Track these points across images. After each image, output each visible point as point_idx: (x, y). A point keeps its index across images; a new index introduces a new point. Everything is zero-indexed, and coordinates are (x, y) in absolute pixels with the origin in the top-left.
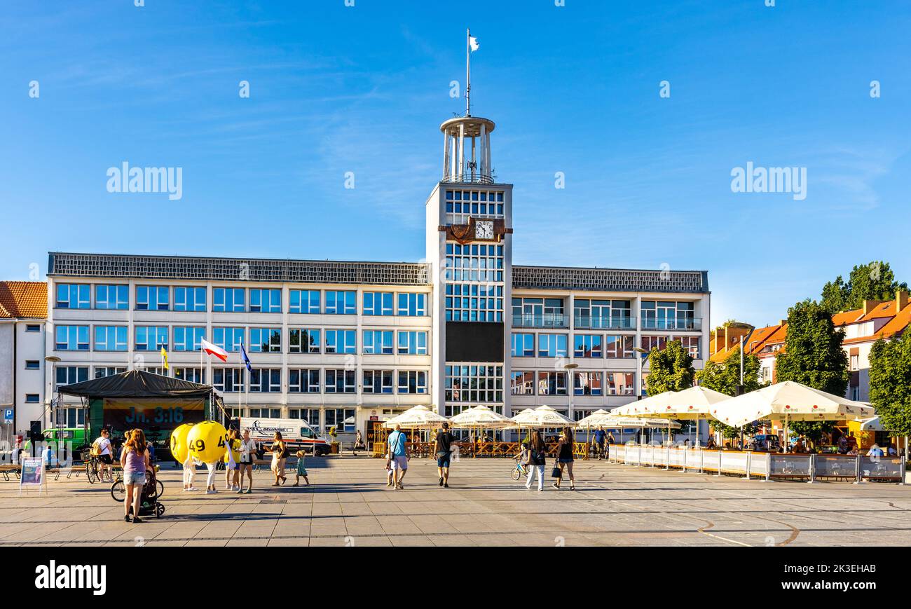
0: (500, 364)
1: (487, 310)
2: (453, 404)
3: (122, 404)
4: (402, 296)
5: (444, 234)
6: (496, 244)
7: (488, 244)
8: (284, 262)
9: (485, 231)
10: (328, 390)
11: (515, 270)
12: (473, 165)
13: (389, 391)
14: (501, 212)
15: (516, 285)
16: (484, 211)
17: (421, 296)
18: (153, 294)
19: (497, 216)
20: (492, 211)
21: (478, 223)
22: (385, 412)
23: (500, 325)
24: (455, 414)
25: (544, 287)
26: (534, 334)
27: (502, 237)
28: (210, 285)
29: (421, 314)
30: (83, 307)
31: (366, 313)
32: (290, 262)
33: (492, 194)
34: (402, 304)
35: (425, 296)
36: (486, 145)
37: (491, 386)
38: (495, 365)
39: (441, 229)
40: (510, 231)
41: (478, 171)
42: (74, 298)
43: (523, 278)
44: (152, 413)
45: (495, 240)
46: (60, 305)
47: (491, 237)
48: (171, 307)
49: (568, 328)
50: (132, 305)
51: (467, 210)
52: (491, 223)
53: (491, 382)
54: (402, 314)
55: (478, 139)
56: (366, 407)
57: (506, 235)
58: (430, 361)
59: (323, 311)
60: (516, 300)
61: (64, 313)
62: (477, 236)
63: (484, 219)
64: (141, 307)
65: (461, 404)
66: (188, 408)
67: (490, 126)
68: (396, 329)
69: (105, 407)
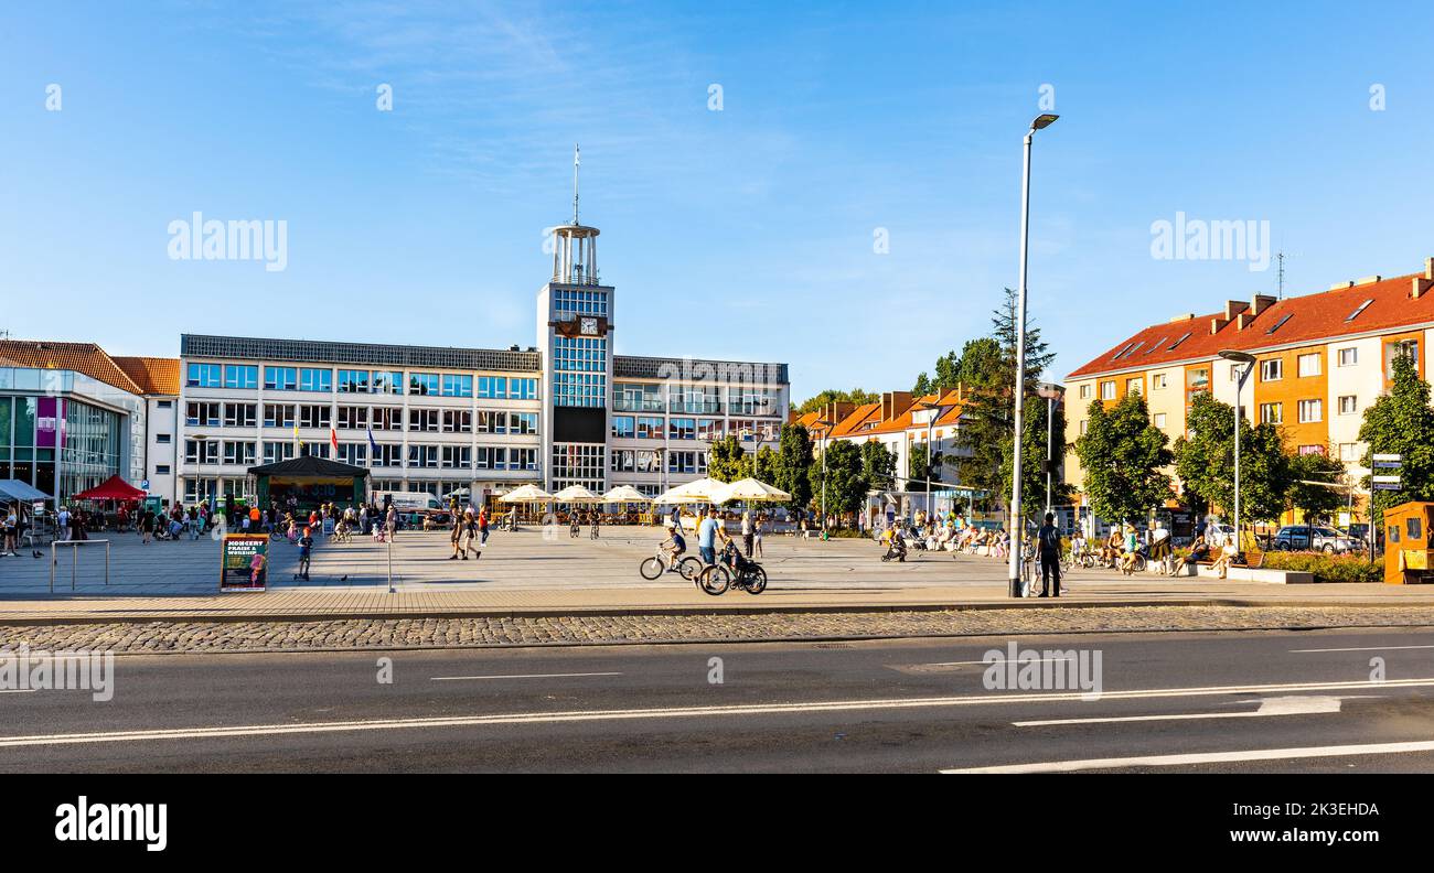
0: (602, 445)
1: (591, 396)
2: (559, 479)
3: (285, 480)
4: (515, 381)
5: (554, 328)
6: (600, 338)
7: (592, 338)
8: (405, 348)
9: (589, 327)
10: (446, 465)
11: (617, 359)
12: (579, 268)
13: (502, 467)
14: (604, 310)
15: (617, 373)
16: (589, 309)
17: (532, 381)
18: (281, 375)
19: (600, 314)
20: (596, 310)
21: (583, 319)
22: (497, 485)
23: (603, 411)
24: (562, 489)
25: (644, 376)
26: (634, 417)
27: (605, 333)
28: (335, 368)
29: (531, 398)
30: (214, 386)
31: (481, 396)
32: (411, 348)
33: (596, 294)
34: (515, 388)
35: (536, 381)
36: (593, 245)
37: (594, 464)
38: (598, 445)
39: (550, 324)
40: (612, 328)
41: (584, 274)
42: (205, 377)
43: (624, 367)
44: (309, 488)
45: (599, 335)
46: (192, 383)
47: (595, 332)
48: (298, 387)
49: (665, 413)
50: (261, 385)
51: (574, 308)
52: (595, 320)
53: (594, 460)
54: (514, 397)
55: (585, 241)
56: (480, 481)
57: (608, 331)
58: (542, 441)
59: (441, 393)
60: (617, 386)
61: (195, 391)
62: (583, 332)
63: (589, 317)
64: (269, 387)
65: (567, 480)
66: (340, 484)
67: (595, 232)
68: (508, 411)
69: (270, 482)
